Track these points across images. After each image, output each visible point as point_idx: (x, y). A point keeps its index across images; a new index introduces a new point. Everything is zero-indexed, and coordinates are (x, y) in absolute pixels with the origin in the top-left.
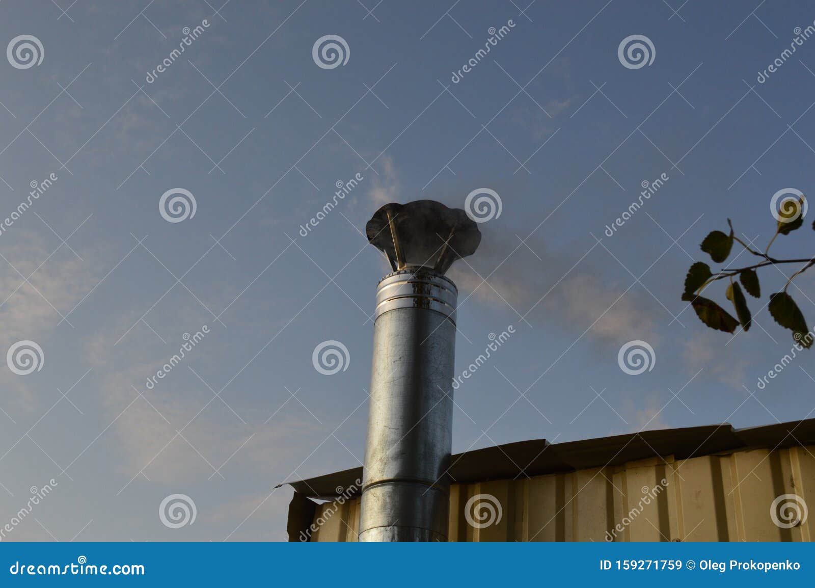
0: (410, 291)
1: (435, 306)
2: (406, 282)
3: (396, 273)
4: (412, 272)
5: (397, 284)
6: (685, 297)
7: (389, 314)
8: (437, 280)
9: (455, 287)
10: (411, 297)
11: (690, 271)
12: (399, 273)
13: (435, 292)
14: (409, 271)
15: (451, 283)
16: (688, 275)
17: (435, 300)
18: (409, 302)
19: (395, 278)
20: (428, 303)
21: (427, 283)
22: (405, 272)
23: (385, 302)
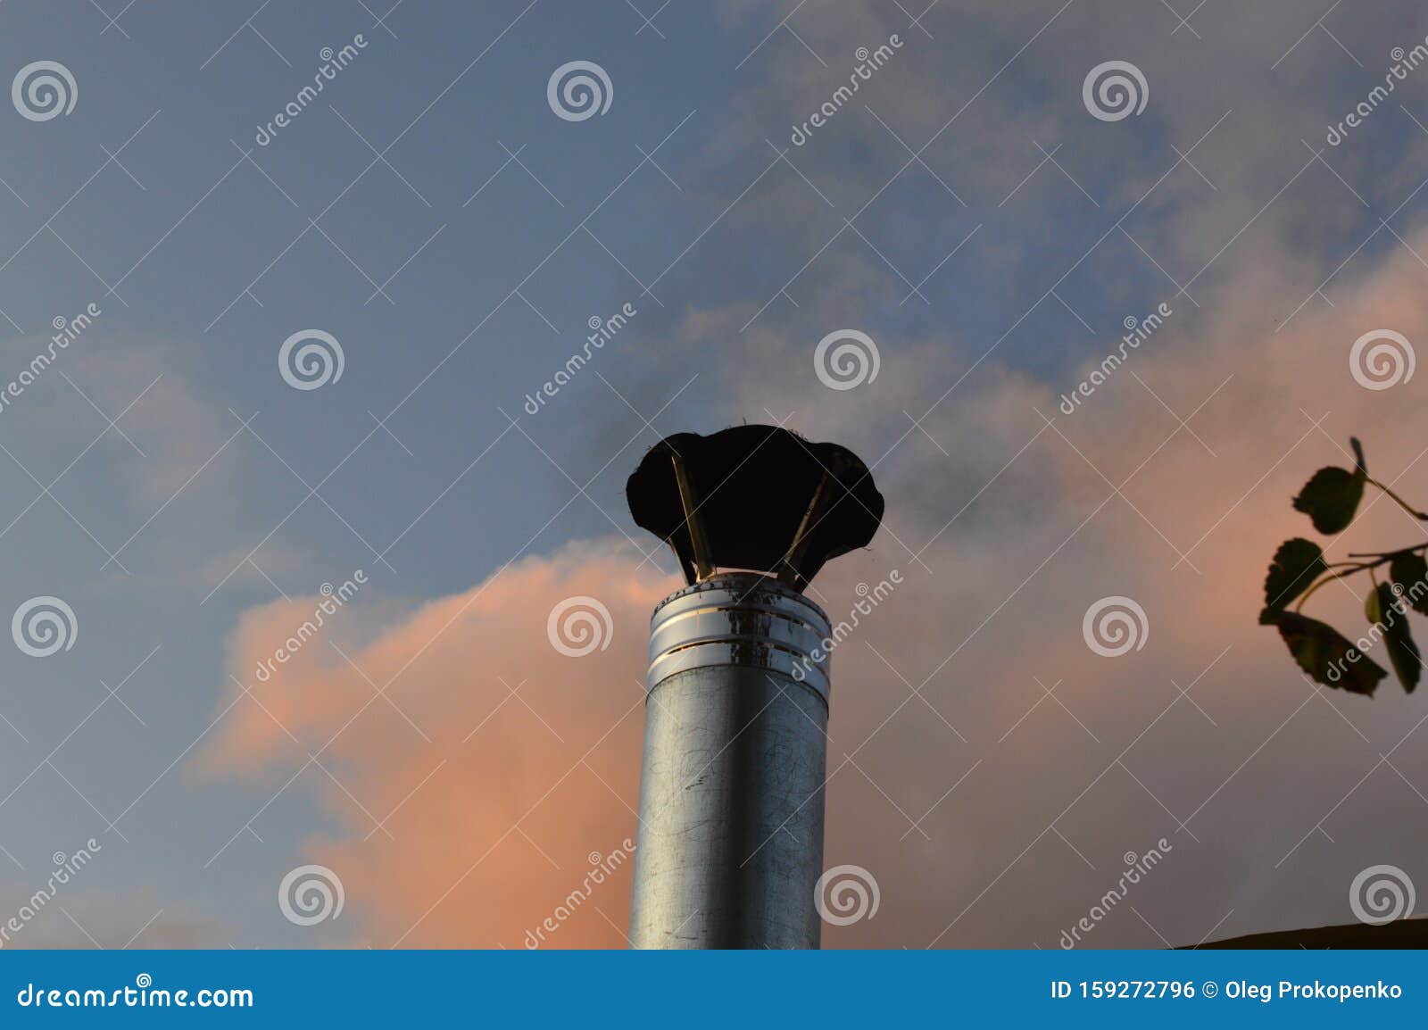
0: (724, 627)
1: (778, 660)
2: (714, 610)
3: (692, 588)
4: (727, 586)
5: (693, 613)
6: (1266, 618)
7: (677, 683)
8: (786, 603)
9: (825, 618)
10: (726, 641)
11: (1276, 558)
12: (698, 590)
13: (780, 631)
14: (720, 585)
15: (817, 609)
16: (1272, 568)
17: (781, 647)
18: (723, 654)
19: (692, 599)
20: (765, 654)
21: (763, 612)
22: (712, 587)
23: (664, 657)
